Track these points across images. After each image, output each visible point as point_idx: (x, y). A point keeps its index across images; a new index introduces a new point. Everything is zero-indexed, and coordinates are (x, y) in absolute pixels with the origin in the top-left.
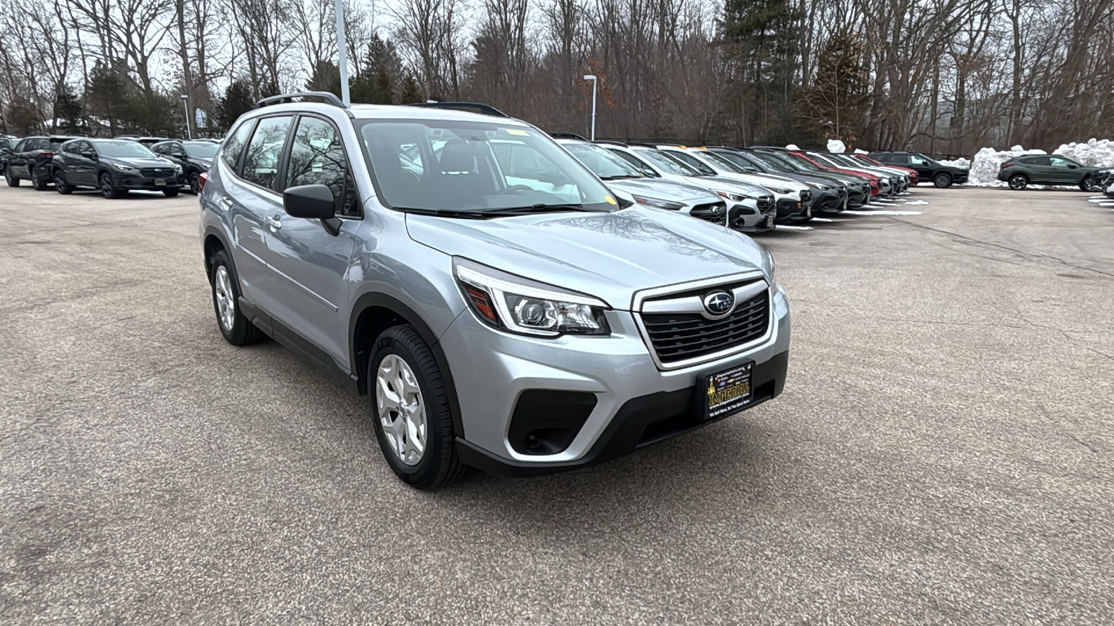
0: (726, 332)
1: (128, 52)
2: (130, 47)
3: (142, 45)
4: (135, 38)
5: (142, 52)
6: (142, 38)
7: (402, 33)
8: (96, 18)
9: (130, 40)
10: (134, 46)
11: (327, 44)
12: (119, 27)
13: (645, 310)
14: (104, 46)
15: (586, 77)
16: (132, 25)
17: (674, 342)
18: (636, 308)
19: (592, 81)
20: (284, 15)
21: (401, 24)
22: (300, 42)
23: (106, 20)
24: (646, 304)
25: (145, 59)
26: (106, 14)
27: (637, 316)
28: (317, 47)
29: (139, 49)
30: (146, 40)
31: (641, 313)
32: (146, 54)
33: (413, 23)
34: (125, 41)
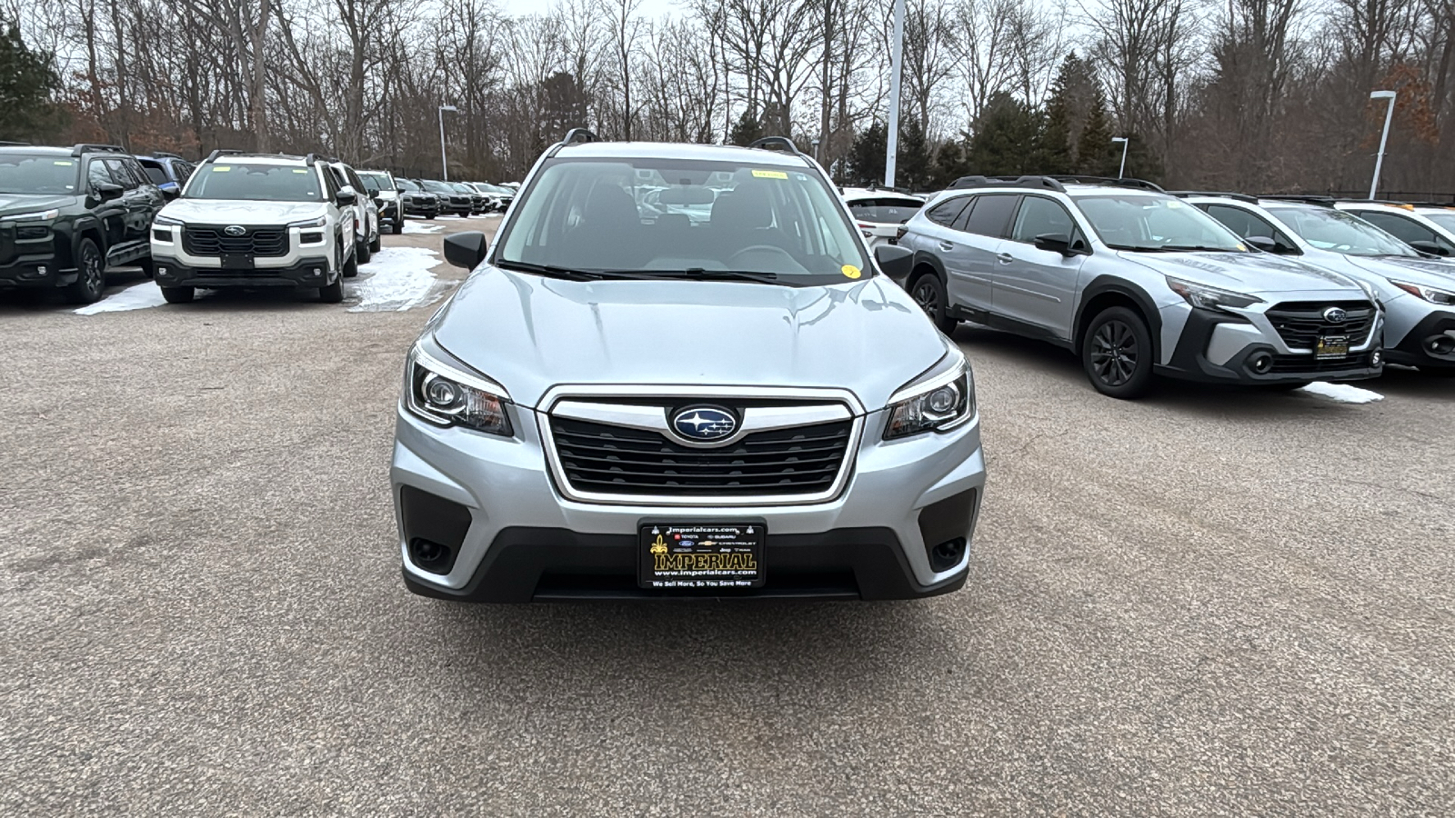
0: (728, 470)
1: (773, 91)
2: (776, 87)
3: (789, 85)
4: (783, 76)
5: (787, 93)
6: (790, 77)
7: (1103, 48)
8: (748, 57)
9: (777, 77)
10: (780, 86)
11: (997, 69)
12: (769, 66)
13: (556, 411)
14: (750, 89)
15: (1375, 95)
16: (781, 61)
17: (608, 466)
18: (544, 406)
19: (1387, 100)
20: (949, 35)
21: (1101, 35)
22: (963, 69)
23: (757, 58)
24: (562, 404)
25: (789, 100)
26: (758, 52)
27: (544, 420)
28: (984, 75)
29: (785, 89)
30: (794, 78)
31: (549, 413)
32: (791, 95)
33: (1118, 33)
34: (772, 79)
